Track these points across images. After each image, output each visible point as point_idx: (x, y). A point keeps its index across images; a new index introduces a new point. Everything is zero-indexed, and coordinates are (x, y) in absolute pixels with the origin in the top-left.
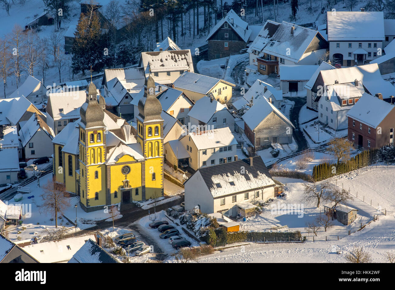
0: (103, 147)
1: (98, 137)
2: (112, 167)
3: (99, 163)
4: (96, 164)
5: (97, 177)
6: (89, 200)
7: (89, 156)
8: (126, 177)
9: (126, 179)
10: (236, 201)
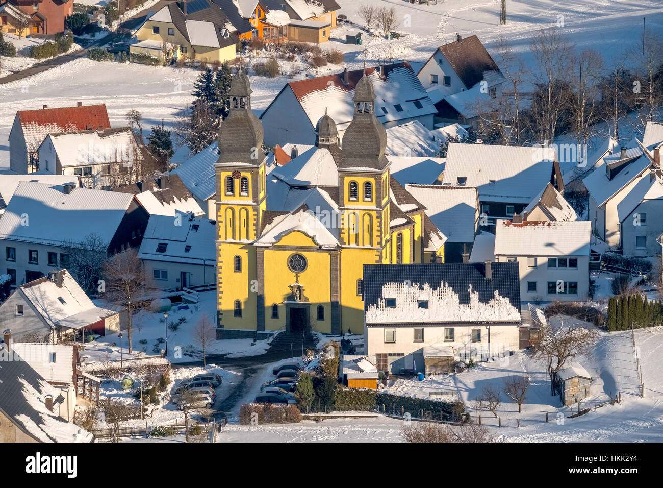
0: (252, 207)
1: (242, 186)
2: (266, 252)
3: (244, 240)
4: (237, 241)
5: (238, 268)
6: (222, 314)
7: (222, 222)
8: (297, 278)
9: (297, 282)
10: (423, 341)
